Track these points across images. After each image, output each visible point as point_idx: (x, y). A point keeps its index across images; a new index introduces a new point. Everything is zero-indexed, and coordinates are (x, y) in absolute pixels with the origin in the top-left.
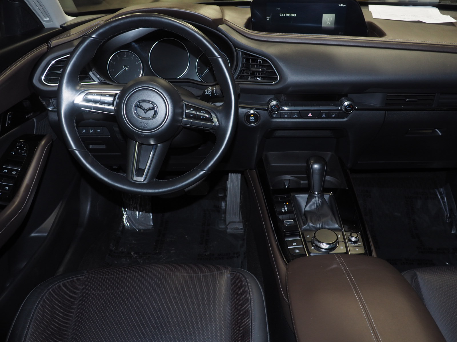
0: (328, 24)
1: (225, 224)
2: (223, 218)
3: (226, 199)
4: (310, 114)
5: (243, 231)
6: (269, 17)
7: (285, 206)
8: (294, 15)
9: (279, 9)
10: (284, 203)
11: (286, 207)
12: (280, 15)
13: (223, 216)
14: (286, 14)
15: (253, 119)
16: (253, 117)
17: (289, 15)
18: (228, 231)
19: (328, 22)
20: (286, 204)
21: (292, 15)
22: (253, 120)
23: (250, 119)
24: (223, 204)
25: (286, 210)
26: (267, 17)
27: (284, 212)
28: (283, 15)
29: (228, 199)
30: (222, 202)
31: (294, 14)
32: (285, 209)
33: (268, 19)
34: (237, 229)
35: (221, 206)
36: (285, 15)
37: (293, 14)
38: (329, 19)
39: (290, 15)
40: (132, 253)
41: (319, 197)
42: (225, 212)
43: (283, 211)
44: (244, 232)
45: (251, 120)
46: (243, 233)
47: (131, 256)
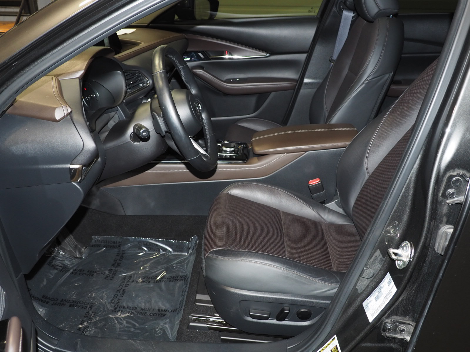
47: (85, 327)
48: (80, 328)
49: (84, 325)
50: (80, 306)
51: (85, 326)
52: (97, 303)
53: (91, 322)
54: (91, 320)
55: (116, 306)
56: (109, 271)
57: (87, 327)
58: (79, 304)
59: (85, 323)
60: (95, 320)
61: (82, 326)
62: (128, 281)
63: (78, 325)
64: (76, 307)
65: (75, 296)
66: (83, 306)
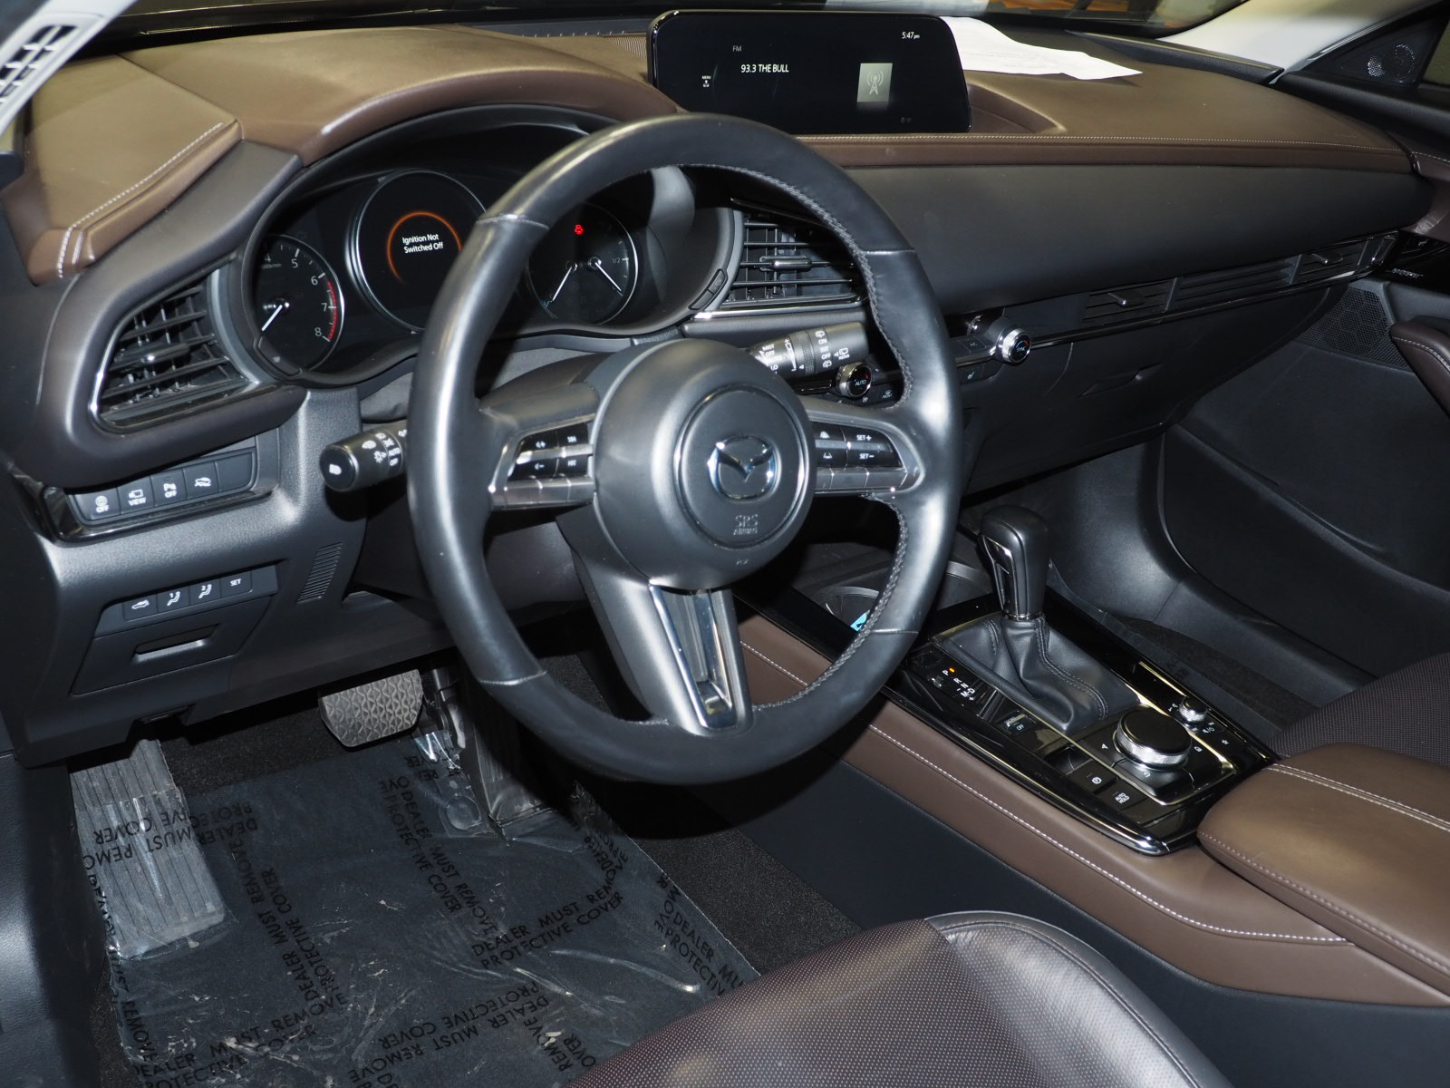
0: (874, 92)
6: (709, 77)
7: (957, 680)
8: (784, 69)
9: (739, 49)
10: (946, 672)
11: (961, 683)
12: (744, 68)
14: (760, 65)
17: (767, 68)
19: (875, 89)
21: (776, 68)
25: (972, 691)
26: (703, 78)
27: (972, 699)
28: (751, 69)
31: (782, 66)
32: (966, 690)
33: (706, 85)
36: (758, 68)
37: (779, 63)
38: (875, 78)
39: (771, 70)
40: (231, 1043)
41: (1044, 627)
43: (968, 697)
47: (237, 1056)
48: (223, 1047)
49: (241, 1047)
50: (305, 978)
51: (242, 1053)
52: (354, 1008)
53: (267, 1054)
54: (273, 1050)
55: (379, 1065)
56: (512, 930)
57: (239, 1060)
58: (310, 973)
59: (250, 1045)
60: (281, 1058)
61: (234, 1046)
62: (518, 1011)
63: (230, 1035)
64: (293, 971)
65: (332, 938)
66: (312, 984)
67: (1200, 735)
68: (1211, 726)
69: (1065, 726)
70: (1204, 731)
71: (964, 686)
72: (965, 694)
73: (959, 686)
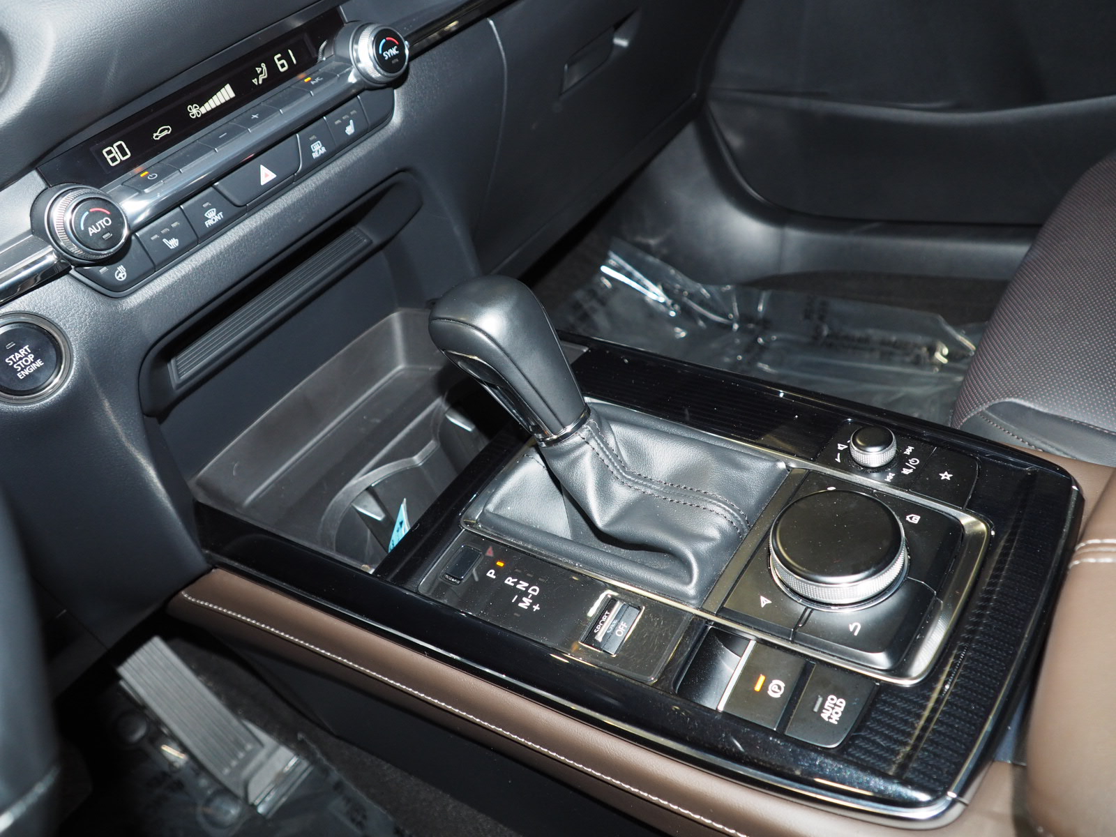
1: (235, 797)
2: (209, 792)
3: (165, 731)
4: (264, 170)
5: (305, 764)
7: (510, 581)
10: (491, 574)
11: (516, 583)
13: (203, 782)
15: (31, 357)
16: (22, 351)
18: (261, 810)
20: (501, 574)
22: (34, 367)
23: (16, 371)
24: (171, 751)
25: (535, 591)
27: (536, 608)
29: (173, 723)
30: (161, 752)
32: (525, 594)
34: (282, 778)
35: (171, 764)
41: (597, 432)
42: (198, 766)
43: (530, 607)
44: (314, 762)
45: (27, 372)
46: (310, 769)
67: (899, 482)
68: (912, 456)
69: (691, 590)
70: (906, 471)
71: (522, 585)
72: (525, 603)
73: (514, 590)
